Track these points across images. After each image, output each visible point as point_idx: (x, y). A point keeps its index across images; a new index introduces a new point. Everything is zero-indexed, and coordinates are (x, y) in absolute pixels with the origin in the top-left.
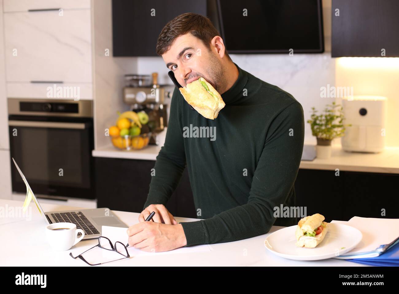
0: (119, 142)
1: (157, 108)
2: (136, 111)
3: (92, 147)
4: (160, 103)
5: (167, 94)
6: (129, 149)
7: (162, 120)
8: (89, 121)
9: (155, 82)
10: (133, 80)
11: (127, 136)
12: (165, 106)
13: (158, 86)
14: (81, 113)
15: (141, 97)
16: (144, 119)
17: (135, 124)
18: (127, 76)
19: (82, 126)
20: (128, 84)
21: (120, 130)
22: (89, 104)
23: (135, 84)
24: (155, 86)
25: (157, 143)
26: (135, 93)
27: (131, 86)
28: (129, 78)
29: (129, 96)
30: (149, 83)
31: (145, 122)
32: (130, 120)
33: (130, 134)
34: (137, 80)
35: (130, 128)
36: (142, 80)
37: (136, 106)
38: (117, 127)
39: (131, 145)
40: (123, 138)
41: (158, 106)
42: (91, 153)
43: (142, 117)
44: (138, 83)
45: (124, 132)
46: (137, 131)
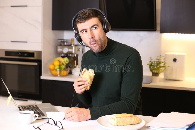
0: (54, 72)
1: (73, 56)
2: (63, 57)
3: (40, 74)
4: (75, 53)
5: (78, 49)
6: (59, 76)
7: (75, 62)
8: (39, 62)
9: (73, 43)
10: (62, 42)
11: (58, 69)
12: (77, 55)
13: (74, 45)
14: (36, 57)
15: (66, 50)
16: (67, 61)
17: (62, 63)
18: (58, 40)
19: (36, 64)
20: (59, 44)
21: (55, 66)
22: (40, 53)
23: (63, 44)
24: (72, 45)
25: (73, 73)
26: (63, 49)
27: (61, 45)
28: (60, 41)
29: (59, 50)
30: (70, 44)
31: (67, 63)
32: (60, 61)
33: (59, 68)
34: (64, 42)
35: (60, 66)
36: (66, 42)
37: (63, 55)
38: (53, 64)
39: (60, 74)
40: (56, 70)
41: (74, 55)
42: (40, 77)
43: (66, 60)
44: (64, 43)
45: (57, 67)
46: (63, 67)
